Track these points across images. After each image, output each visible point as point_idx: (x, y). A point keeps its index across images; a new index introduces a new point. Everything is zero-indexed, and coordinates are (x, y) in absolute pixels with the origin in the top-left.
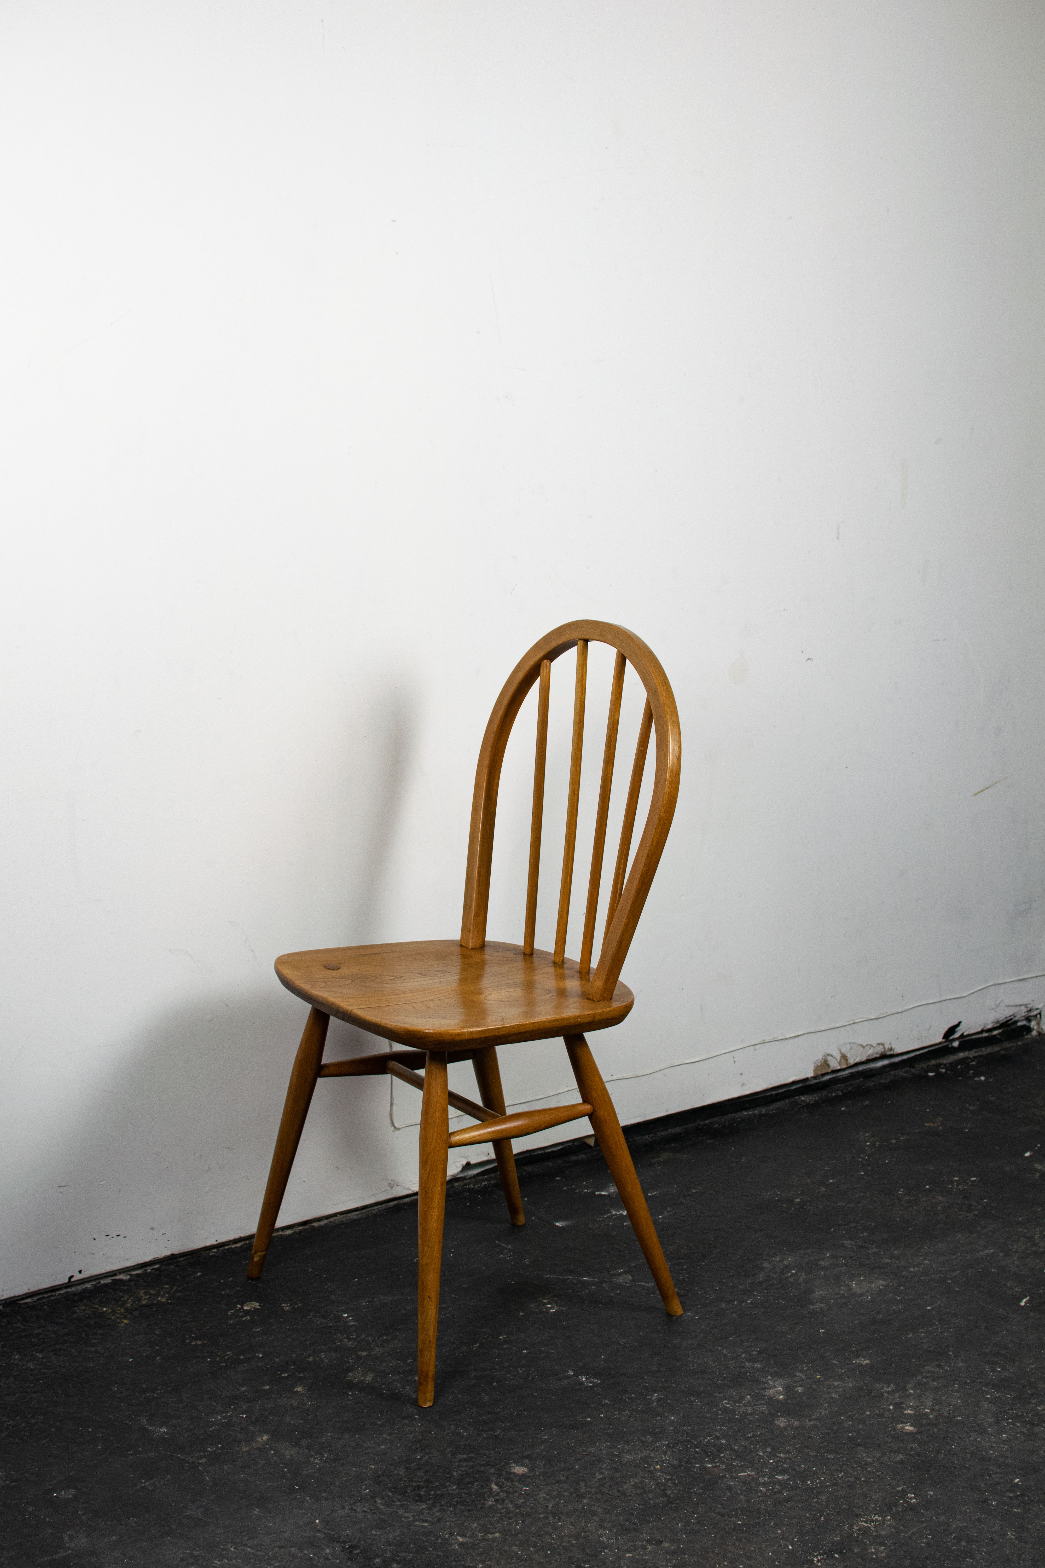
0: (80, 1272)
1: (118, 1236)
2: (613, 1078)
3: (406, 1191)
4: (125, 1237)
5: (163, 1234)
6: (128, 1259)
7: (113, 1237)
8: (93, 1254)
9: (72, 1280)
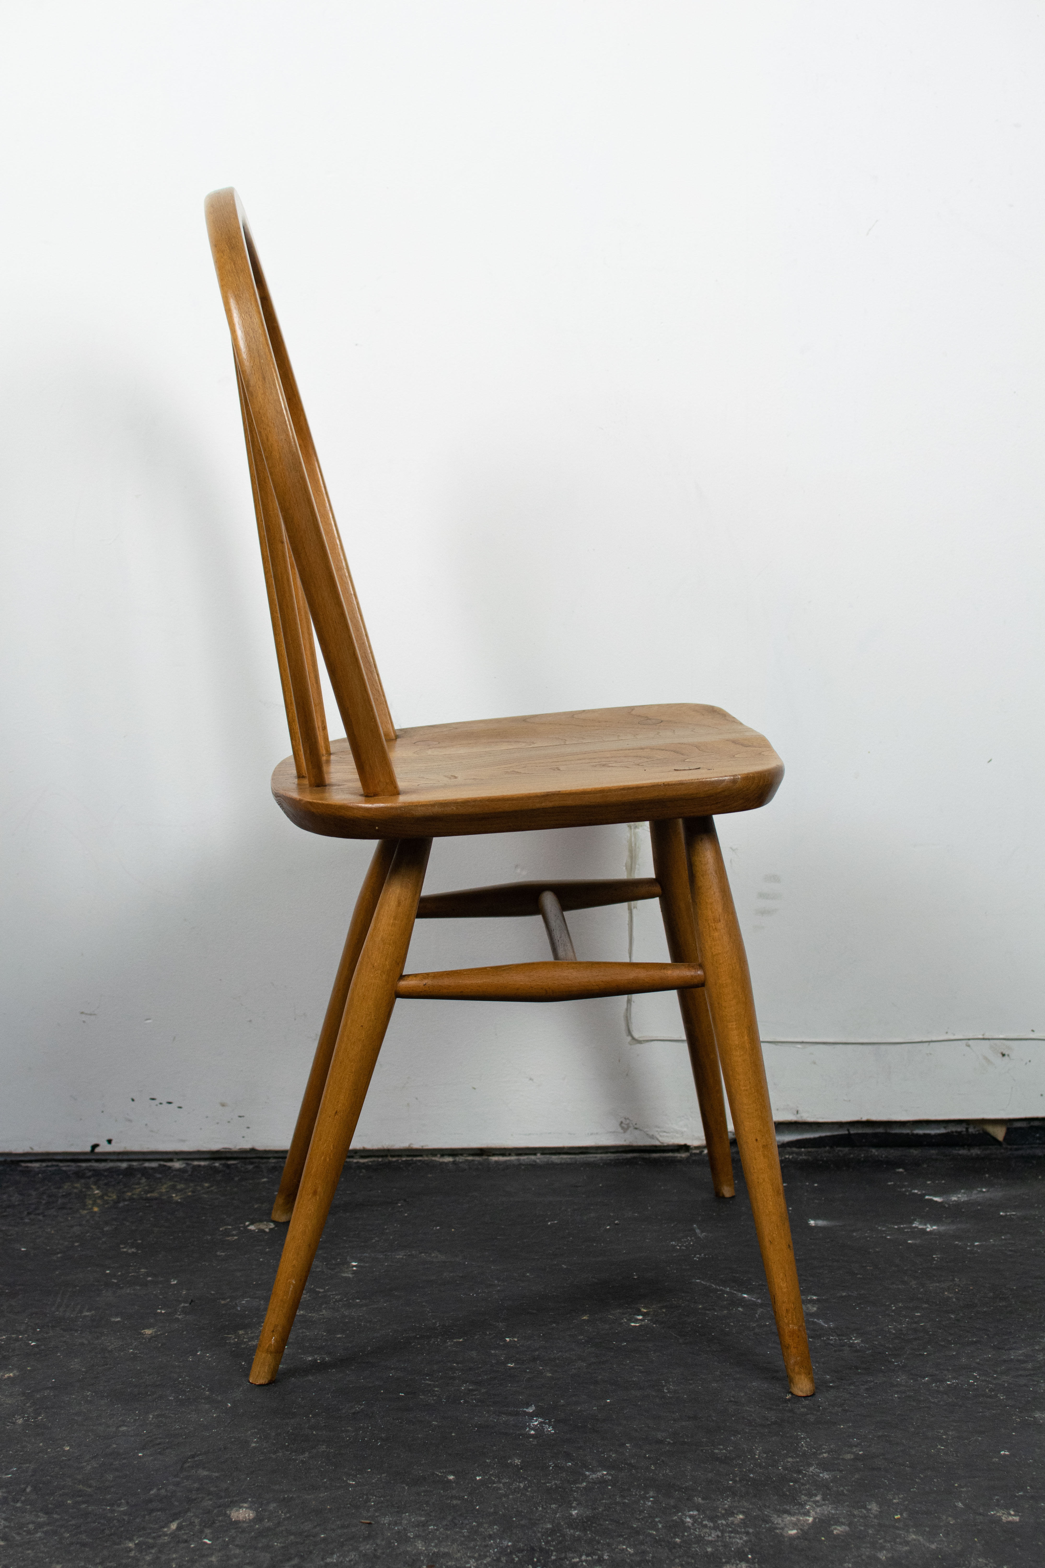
0: (110, 1141)
1: (170, 1103)
2: (1032, 1036)
3: (650, 1140)
4: (180, 1107)
5: (240, 1117)
6: (184, 1141)
7: (161, 1104)
8: (130, 1121)
9: (97, 1150)
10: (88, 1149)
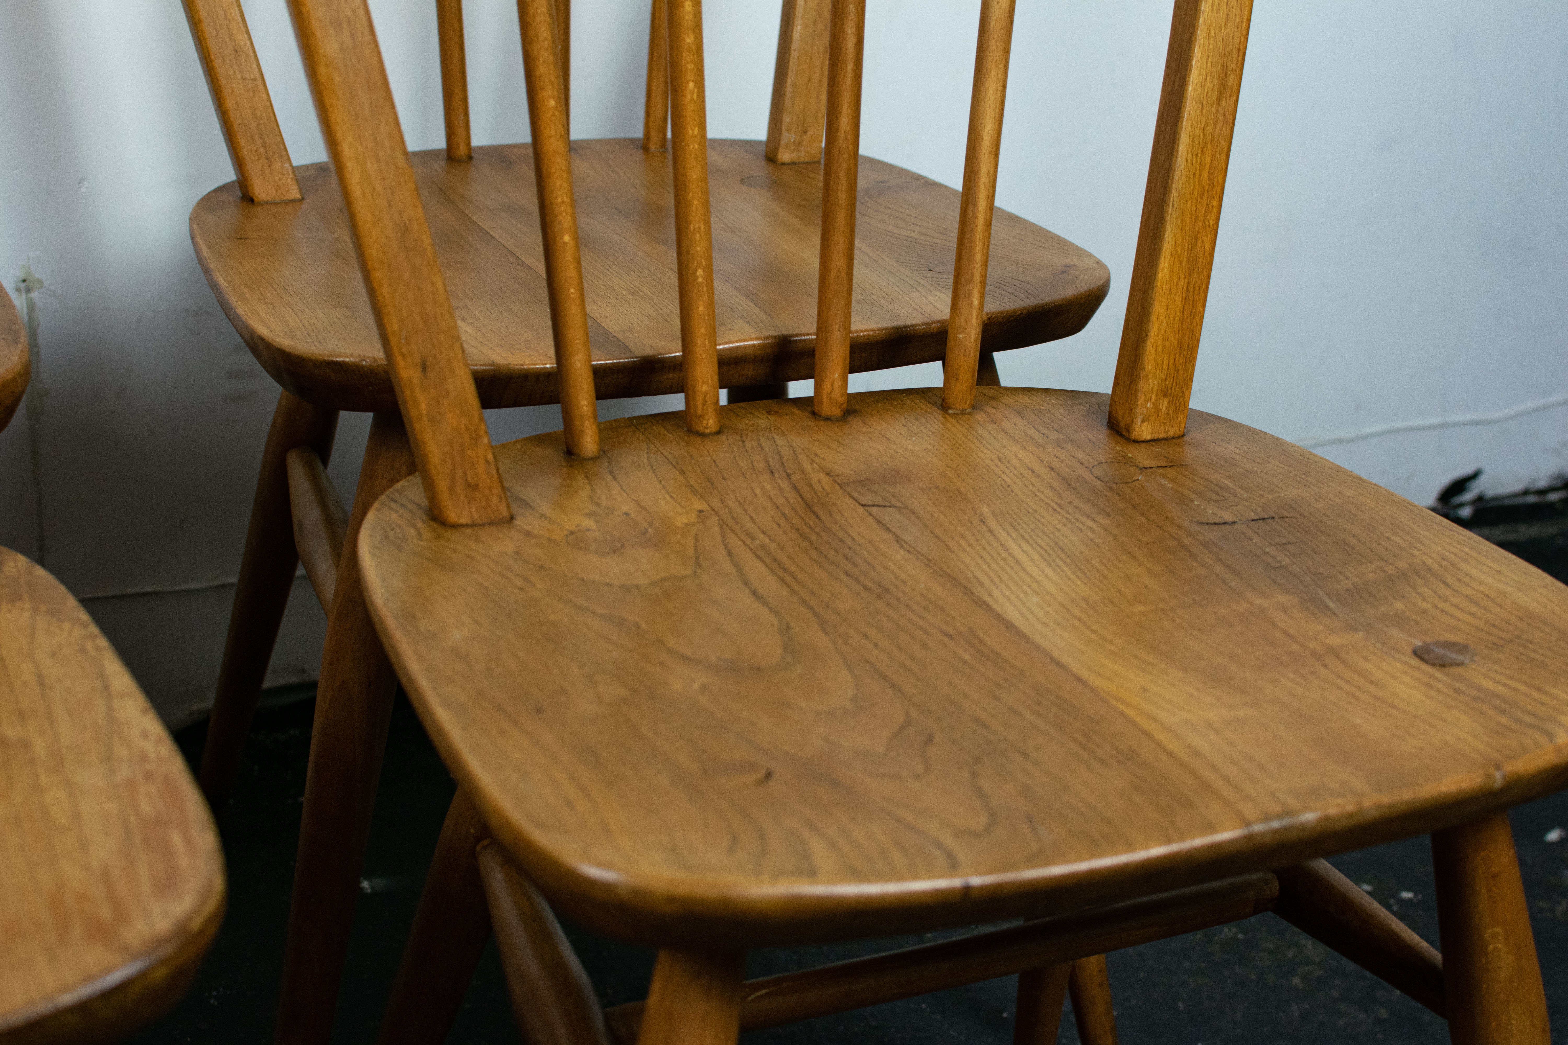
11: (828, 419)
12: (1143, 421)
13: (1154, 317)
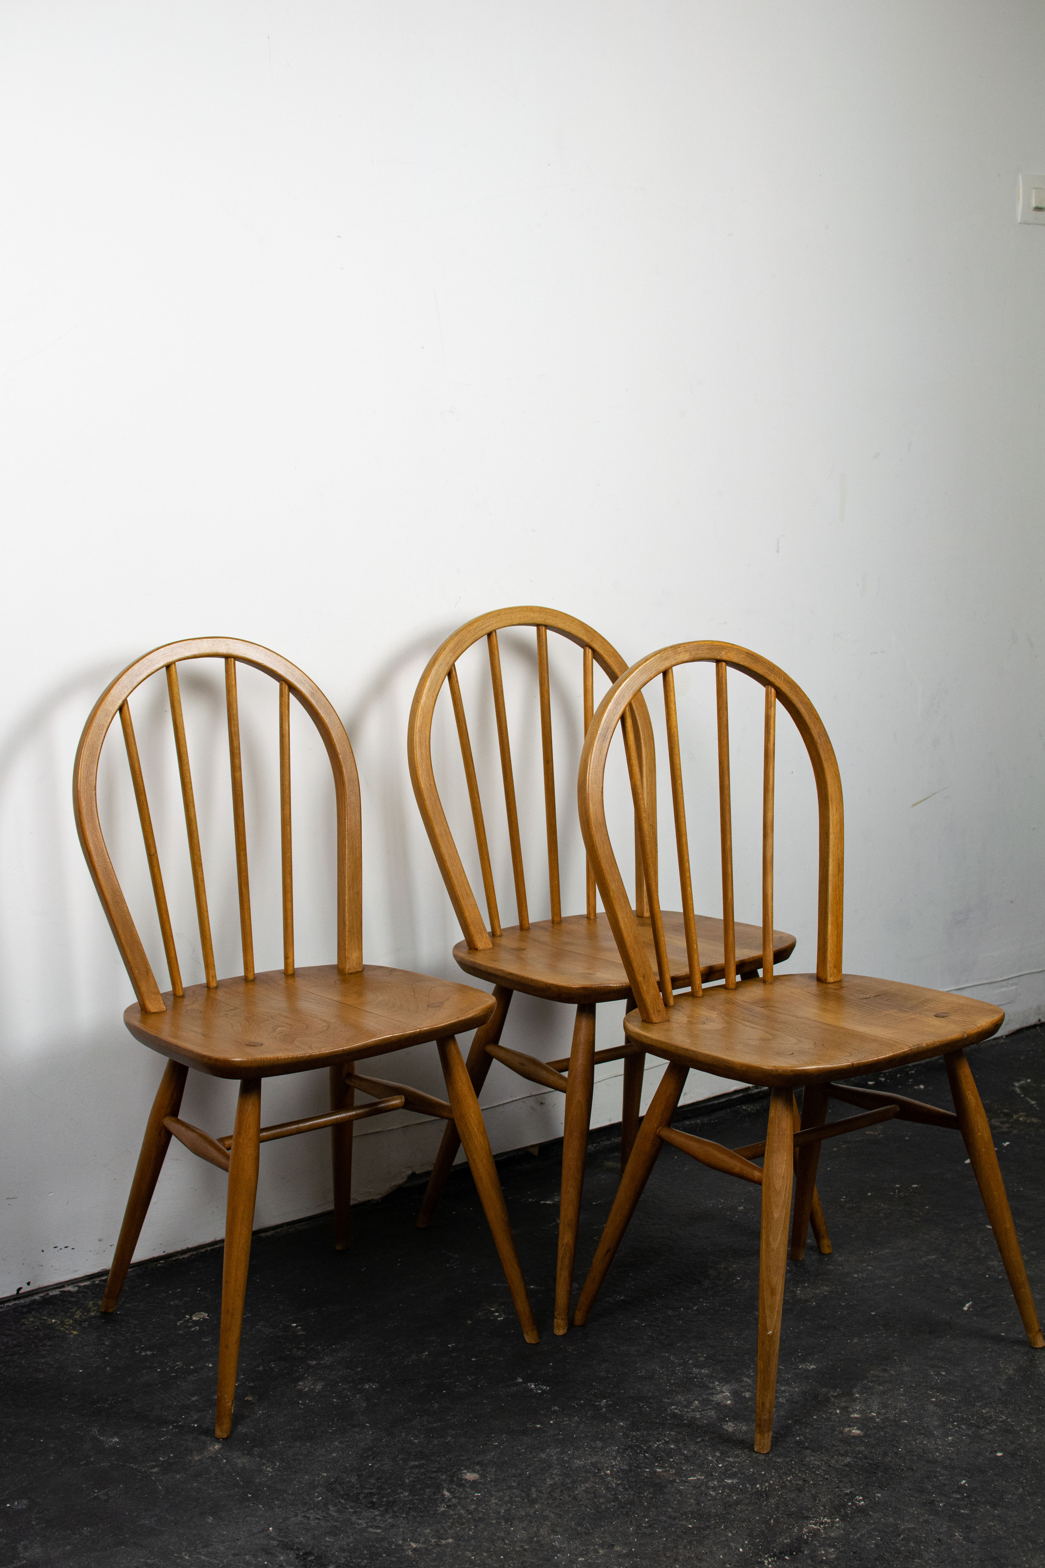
0: (29, 1284)
1: (66, 1247)
4: (73, 1249)
6: (76, 1271)
7: (61, 1249)
8: (42, 1266)
9: (21, 1292)
10: (15, 1292)
11: (731, 989)
12: (830, 976)
13: (829, 944)
